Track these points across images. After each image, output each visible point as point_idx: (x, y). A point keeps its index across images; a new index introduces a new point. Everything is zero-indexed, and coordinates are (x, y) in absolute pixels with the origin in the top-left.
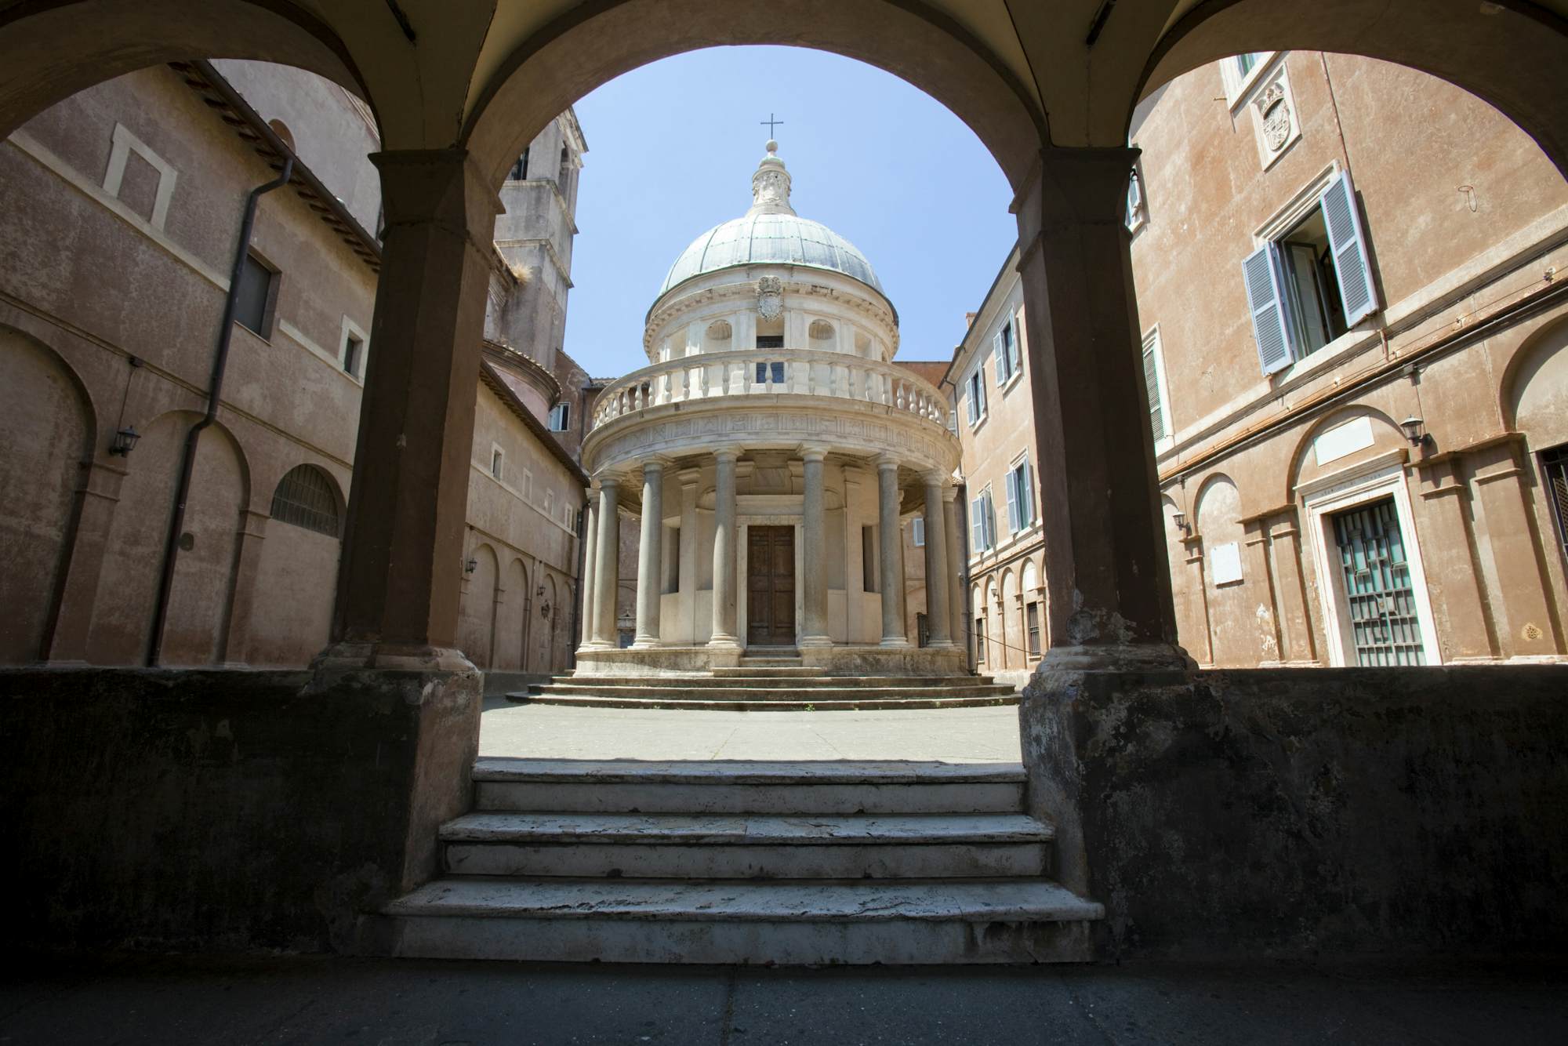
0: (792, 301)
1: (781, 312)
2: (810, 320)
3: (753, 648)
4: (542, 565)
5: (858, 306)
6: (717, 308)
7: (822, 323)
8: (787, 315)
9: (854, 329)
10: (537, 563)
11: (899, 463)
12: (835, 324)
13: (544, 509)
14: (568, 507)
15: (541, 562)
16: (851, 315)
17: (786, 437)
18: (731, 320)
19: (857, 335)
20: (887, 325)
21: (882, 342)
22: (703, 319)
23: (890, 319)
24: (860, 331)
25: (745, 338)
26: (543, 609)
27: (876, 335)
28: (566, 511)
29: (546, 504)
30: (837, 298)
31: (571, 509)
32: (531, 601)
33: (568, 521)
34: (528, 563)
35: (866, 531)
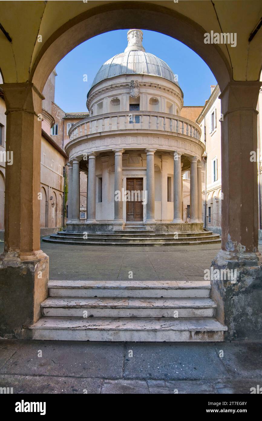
0: (143, 90)
1: (139, 95)
2: (150, 97)
3: (128, 222)
4: (51, 188)
5: (168, 91)
6: (114, 92)
7: (154, 98)
8: (140, 95)
9: (166, 100)
10: (49, 188)
11: (182, 154)
12: (159, 98)
13: (51, 167)
14: (60, 165)
15: (51, 187)
16: (165, 95)
17: (140, 145)
18: (120, 97)
19: (167, 102)
20: (179, 98)
21: (178, 106)
22: (109, 97)
23: (180, 96)
24: (169, 101)
25: (125, 105)
26: (52, 204)
27: (174, 102)
28: (59, 167)
29: (52, 166)
30: (160, 88)
31: (61, 166)
32: (48, 202)
33: (60, 171)
34: (46, 188)
35: (169, 178)
